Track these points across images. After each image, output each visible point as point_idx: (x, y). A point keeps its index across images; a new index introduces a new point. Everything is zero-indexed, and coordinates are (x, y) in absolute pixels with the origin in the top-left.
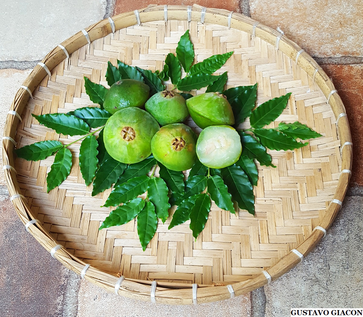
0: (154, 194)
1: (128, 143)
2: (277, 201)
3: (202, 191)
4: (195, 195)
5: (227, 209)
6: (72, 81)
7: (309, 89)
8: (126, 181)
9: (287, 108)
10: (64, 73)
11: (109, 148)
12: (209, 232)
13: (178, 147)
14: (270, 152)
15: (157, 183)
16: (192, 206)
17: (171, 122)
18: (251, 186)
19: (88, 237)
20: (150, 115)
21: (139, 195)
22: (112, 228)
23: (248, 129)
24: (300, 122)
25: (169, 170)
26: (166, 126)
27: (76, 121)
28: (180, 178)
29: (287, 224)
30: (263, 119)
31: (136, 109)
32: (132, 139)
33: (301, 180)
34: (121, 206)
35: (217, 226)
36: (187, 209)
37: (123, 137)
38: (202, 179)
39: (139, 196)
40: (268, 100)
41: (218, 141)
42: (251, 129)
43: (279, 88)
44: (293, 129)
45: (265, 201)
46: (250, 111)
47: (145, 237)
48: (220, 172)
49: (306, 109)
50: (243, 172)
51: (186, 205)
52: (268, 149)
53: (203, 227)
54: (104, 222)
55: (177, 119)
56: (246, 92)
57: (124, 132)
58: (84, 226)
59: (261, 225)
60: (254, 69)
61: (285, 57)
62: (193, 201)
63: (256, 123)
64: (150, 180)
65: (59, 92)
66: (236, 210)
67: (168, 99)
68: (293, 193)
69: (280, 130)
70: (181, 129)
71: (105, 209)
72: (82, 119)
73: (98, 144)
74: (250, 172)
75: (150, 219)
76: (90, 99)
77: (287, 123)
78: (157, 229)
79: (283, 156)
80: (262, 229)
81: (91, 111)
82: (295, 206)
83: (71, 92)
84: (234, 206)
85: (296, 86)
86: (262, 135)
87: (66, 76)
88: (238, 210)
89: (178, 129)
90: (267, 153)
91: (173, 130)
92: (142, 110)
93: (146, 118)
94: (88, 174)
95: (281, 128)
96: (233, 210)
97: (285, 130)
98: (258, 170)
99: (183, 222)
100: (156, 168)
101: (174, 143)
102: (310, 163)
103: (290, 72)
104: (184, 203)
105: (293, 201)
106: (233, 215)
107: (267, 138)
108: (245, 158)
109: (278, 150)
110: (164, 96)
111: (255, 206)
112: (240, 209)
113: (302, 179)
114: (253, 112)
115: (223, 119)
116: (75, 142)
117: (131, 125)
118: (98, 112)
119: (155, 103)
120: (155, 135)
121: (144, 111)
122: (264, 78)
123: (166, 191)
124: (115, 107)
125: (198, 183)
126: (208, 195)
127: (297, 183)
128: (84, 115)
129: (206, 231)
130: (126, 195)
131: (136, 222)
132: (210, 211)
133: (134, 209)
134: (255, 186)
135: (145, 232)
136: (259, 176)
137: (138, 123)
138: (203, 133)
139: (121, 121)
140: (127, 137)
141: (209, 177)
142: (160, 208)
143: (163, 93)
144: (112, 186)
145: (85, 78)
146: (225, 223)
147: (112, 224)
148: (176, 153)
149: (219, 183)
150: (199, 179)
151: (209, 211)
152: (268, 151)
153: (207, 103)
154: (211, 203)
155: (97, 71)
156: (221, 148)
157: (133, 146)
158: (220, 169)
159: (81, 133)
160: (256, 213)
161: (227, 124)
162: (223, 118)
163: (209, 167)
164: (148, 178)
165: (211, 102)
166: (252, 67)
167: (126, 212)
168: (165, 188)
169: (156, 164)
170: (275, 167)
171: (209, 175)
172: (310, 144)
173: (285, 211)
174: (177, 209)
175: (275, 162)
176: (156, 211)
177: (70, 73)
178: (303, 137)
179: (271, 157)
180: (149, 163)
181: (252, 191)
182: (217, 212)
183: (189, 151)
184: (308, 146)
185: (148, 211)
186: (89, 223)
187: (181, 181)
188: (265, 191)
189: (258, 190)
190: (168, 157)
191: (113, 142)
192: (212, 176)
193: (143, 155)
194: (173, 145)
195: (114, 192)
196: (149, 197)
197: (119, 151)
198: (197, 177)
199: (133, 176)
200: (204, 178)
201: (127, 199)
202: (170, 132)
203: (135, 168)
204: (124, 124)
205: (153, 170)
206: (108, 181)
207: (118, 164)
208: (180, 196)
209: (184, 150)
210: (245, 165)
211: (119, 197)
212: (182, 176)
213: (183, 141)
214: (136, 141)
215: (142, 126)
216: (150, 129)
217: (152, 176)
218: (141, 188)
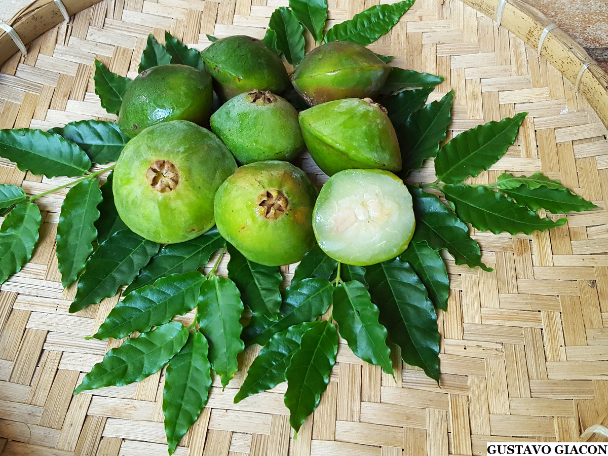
0: (211, 315)
1: (160, 196)
2: (492, 349)
3: (321, 315)
4: (304, 323)
5: (374, 361)
6: (70, 66)
7: (566, 107)
8: (152, 283)
9: (516, 143)
10: (56, 51)
11: (123, 207)
12: (331, 415)
13: (271, 211)
14: (479, 235)
15: (221, 291)
16: (294, 350)
17: (262, 157)
18: (432, 310)
19: (46, 410)
20: (217, 140)
21: (179, 316)
22: (105, 391)
23: (430, 184)
24: (545, 175)
25: (251, 262)
26: (251, 164)
27: (65, 146)
28: (273, 281)
29: (516, 408)
30: (463, 163)
31: (189, 125)
32: (171, 189)
33: (550, 305)
34: (133, 339)
35: (349, 403)
36: (282, 355)
37: (151, 182)
38: (323, 287)
39: (178, 317)
40: (474, 126)
41: (364, 204)
42: (437, 183)
43: (500, 103)
44: (532, 188)
45: (465, 348)
46: (436, 146)
47: (177, 417)
48: (363, 273)
49: (559, 149)
50: (416, 278)
51: (281, 346)
52: (473, 228)
53: (317, 402)
54: (88, 375)
55: (277, 152)
56: (429, 107)
57: (154, 170)
58: (40, 382)
59: (455, 406)
60: (448, 63)
61: (515, 41)
62: (298, 337)
63: (448, 172)
64: (207, 283)
65: (39, 87)
66: (395, 366)
67: (260, 107)
68: (530, 334)
69: (500, 190)
70: (282, 172)
71: (96, 343)
72: (79, 144)
73: (102, 198)
74: (432, 277)
75: (196, 375)
76: (102, 105)
77: (517, 175)
78: (210, 400)
79: (508, 247)
80: (456, 416)
81: (99, 128)
82: (536, 367)
83: (64, 89)
84: (393, 356)
85: (536, 100)
86: (461, 199)
87: (59, 56)
88: (401, 365)
89: (275, 173)
90: (471, 237)
91: (264, 172)
92: (201, 127)
93: (208, 145)
94: (73, 261)
95: (505, 186)
96: (389, 364)
97: (513, 189)
98: (449, 275)
99: (272, 386)
100: (223, 256)
101: (264, 202)
102: (569, 265)
103: (525, 71)
104: (278, 342)
105: (530, 354)
106: (387, 377)
107: (472, 205)
108: (422, 246)
109: (497, 232)
110: (252, 101)
111: (441, 359)
112: (407, 365)
113: (551, 303)
114: (444, 149)
115: (375, 155)
116: (54, 191)
117: (172, 156)
118: (114, 131)
119: (230, 115)
120: (224, 183)
121: (205, 130)
122: (467, 81)
123: (239, 311)
125: (311, 295)
126: (332, 325)
127: (539, 311)
128: (83, 136)
129: (321, 413)
130: (150, 315)
131: (163, 379)
132: (336, 362)
133: (161, 348)
134: (441, 311)
135: (181, 405)
136: (451, 288)
137: (186, 154)
138: (330, 185)
139: (149, 147)
140: (159, 183)
141: (339, 283)
142: (222, 350)
143: (251, 94)
144: (120, 290)
145: (97, 61)
146: (370, 397)
147: (105, 382)
148: (266, 225)
149: (360, 299)
150: (315, 287)
151: (332, 363)
152: (472, 233)
153: (343, 118)
154: (339, 344)
155: (124, 52)
156: (369, 220)
157: (173, 205)
158: (364, 267)
159: (71, 173)
160: (443, 376)
161: (384, 168)
162: (377, 152)
163: (339, 261)
164: (203, 278)
165: (352, 117)
166: (444, 59)
167: (143, 353)
168: (236, 304)
169: (223, 247)
170: (490, 270)
171: (338, 279)
172: (569, 225)
173: (511, 378)
174: (260, 354)
175: (488, 258)
176: (211, 357)
177: (68, 51)
178: (554, 207)
179: (481, 247)
180: (209, 245)
181: (435, 322)
182: (351, 366)
183: (295, 222)
184: (565, 227)
185: (194, 355)
186: (54, 374)
187: (274, 288)
188: (464, 325)
189: (449, 321)
190: (248, 232)
191: (129, 194)
192: (344, 282)
193: (195, 227)
194: (259, 206)
195: (122, 304)
196: (199, 322)
197: (143, 214)
198: (312, 282)
199: (171, 270)
200: (327, 285)
201: (151, 324)
202: (256, 178)
203: (176, 254)
204: (155, 155)
205: (216, 260)
206: (114, 279)
207: (142, 241)
208: (270, 324)
209: (286, 219)
210: (421, 262)
211: (132, 317)
212: (278, 277)
213: (282, 199)
214: (180, 194)
215: (195, 160)
216: (215, 170)
217: (211, 274)
218: (185, 298)
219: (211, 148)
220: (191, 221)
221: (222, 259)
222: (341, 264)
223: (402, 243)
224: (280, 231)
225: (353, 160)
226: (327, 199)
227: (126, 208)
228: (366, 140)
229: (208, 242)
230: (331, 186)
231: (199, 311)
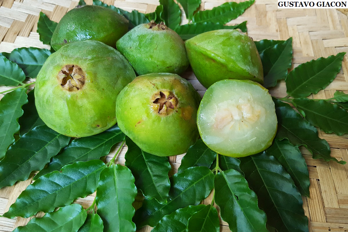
0: (109, 198)
1: (69, 94)
3: (204, 199)
4: (190, 206)
6: (22, 15)
8: (59, 169)
9: (341, 72)
11: (40, 106)
13: (164, 108)
15: (119, 177)
17: (156, 69)
20: (121, 56)
21: (80, 198)
23: (284, 98)
25: (145, 153)
27: (7, 65)
28: (163, 169)
30: (305, 84)
32: (78, 89)
34: (38, 219)
37: (61, 83)
38: (205, 175)
39: (80, 200)
41: (238, 107)
42: (288, 97)
43: (325, 46)
45: (329, 230)
46: (284, 71)
48: (238, 164)
50: (280, 168)
55: (168, 66)
56: (275, 47)
57: (64, 72)
60: (285, 23)
62: (185, 219)
63: (295, 90)
64: (107, 170)
67: (155, 31)
69: (336, 103)
70: (172, 79)
71: (5, 221)
72: (19, 64)
73: (27, 101)
74: (293, 168)
76: (40, 39)
77: (345, 93)
81: (36, 53)
83: (15, 29)
86: (308, 109)
87: (15, 9)
89: (167, 78)
90: (319, 137)
91: (158, 78)
92: (108, 46)
93: (112, 58)
95: (339, 99)
97: (346, 102)
98: (307, 166)
100: (123, 148)
101: (157, 100)
103: (338, 27)
107: (317, 113)
108: (284, 142)
109: (339, 134)
110: (149, 27)
114: (290, 73)
115: (249, 68)
117: (80, 62)
118: (46, 55)
119: (132, 38)
120: (125, 88)
121: (111, 48)
123: (133, 195)
124: (65, 40)
125: (195, 181)
126: (214, 209)
128: (23, 59)
130: (55, 197)
133: (61, 227)
136: (310, 177)
137: (93, 61)
139: (63, 56)
140: (68, 83)
141: (219, 171)
144: (32, 175)
145: (41, 13)
148: (159, 119)
149: (237, 185)
150: (198, 175)
152: (320, 134)
153: (222, 39)
154: (221, 226)
156: (243, 120)
157: (80, 102)
158: (238, 158)
159: (9, 83)
161: (254, 79)
162: (249, 66)
163: (218, 153)
164: (104, 165)
165: (229, 39)
166: (282, 20)
168: (130, 189)
169: (122, 141)
170: (342, 163)
171: (217, 168)
175: (336, 153)
177: (22, 6)
179: (329, 145)
180: (112, 139)
183: (183, 119)
187: (164, 175)
188: (326, 209)
189: (313, 205)
190: (143, 126)
191: (45, 94)
192: (222, 170)
193: (99, 123)
194: (153, 104)
195: (32, 187)
196: (97, 204)
197: (55, 111)
198: (196, 170)
199: (78, 159)
200: (208, 173)
201: (55, 205)
202: (151, 82)
203: (84, 146)
204: (66, 61)
205: (116, 151)
206: (29, 165)
207: (56, 136)
208: (160, 206)
209: (176, 115)
210: (283, 156)
211: (40, 199)
212: (167, 165)
213: (173, 98)
214: (86, 94)
215: (101, 67)
216: (118, 77)
217: (111, 162)
218: (88, 183)
219: (114, 60)
220: (96, 119)
221: (121, 150)
222: (219, 155)
223: (268, 140)
224: (170, 126)
225: (231, 71)
226: (208, 102)
227: (42, 106)
228: (241, 56)
229: (111, 137)
230: (212, 92)
231: (98, 194)
